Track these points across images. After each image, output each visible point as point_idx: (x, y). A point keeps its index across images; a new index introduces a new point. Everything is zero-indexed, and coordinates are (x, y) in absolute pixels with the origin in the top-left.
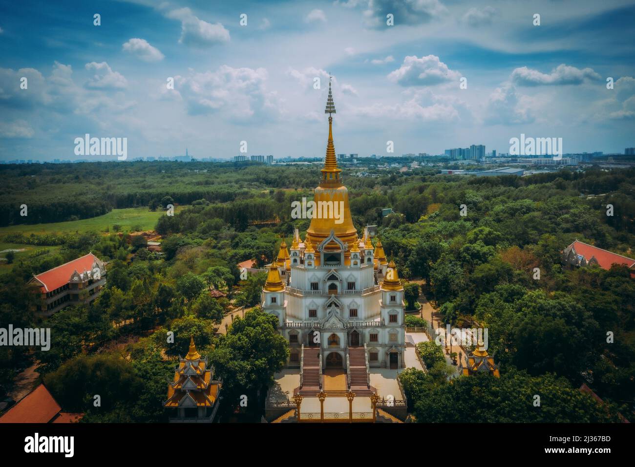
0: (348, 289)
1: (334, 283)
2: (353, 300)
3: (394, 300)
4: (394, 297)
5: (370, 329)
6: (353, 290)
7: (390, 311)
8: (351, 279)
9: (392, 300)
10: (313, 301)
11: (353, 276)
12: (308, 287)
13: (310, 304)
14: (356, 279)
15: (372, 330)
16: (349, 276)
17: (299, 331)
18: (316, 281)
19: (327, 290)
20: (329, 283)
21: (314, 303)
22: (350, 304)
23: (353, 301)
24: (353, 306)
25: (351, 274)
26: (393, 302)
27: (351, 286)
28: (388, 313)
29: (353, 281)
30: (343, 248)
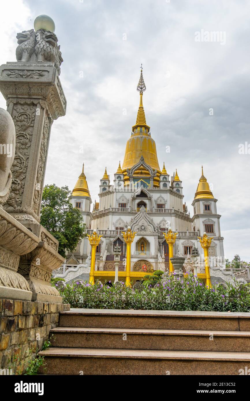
0: (158, 208)
1: (143, 200)
2: (163, 219)
3: (209, 209)
4: (209, 206)
5: (183, 241)
6: (163, 209)
7: (205, 221)
8: (161, 201)
9: (206, 209)
10: (120, 219)
12: (115, 205)
13: (117, 222)
14: (166, 201)
15: (187, 241)
16: (159, 198)
17: (103, 239)
18: (124, 202)
19: (136, 208)
20: (138, 201)
21: (122, 220)
24: (164, 225)
25: (161, 197)
26: (208, 211)
28: (203, 222)
29: (162, 203)
30: (152, 173)
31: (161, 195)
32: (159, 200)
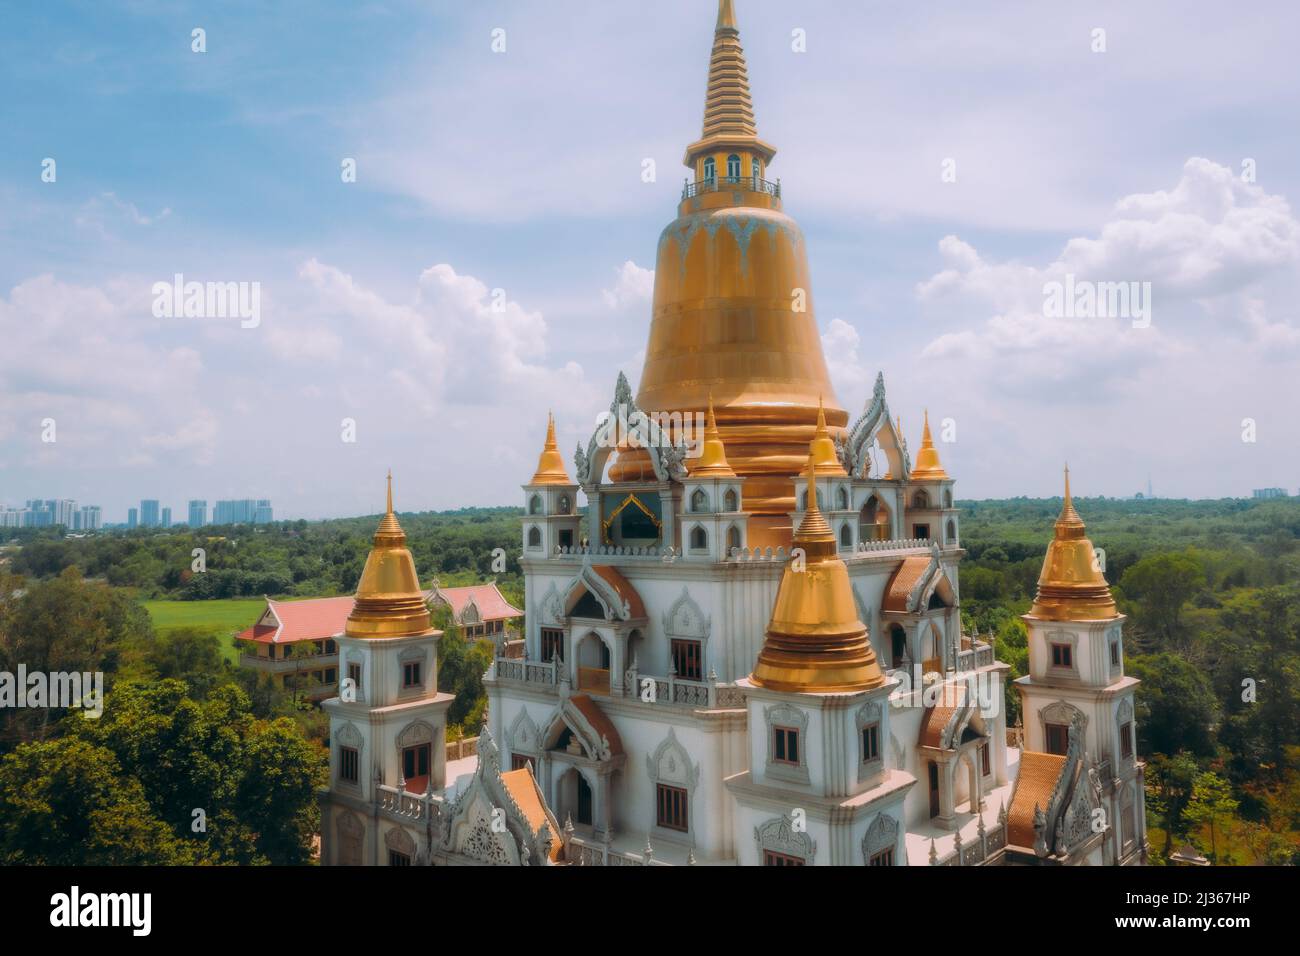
1: (598, 631)
2: (672, 734)
7: (769, 825)
8: (686, 623)
9: (779, 754)
10: (524, 714)
11: (695, 606)
12: (532, 646)
14: (705, 626)
16: (678, 604)
18: (556, 619)
19: (573, 667)
20: (580, 630)
21: (531, 722)
22: (659, 754)
23: (671, 741)
24: (672, 767)
25: (685, 599)
26: (786, 768)
27: (687, 658)
28: (758, 834)
29: (690, 632)
30: (661, 463)
31: (686, 593)
32: (678, 618)
